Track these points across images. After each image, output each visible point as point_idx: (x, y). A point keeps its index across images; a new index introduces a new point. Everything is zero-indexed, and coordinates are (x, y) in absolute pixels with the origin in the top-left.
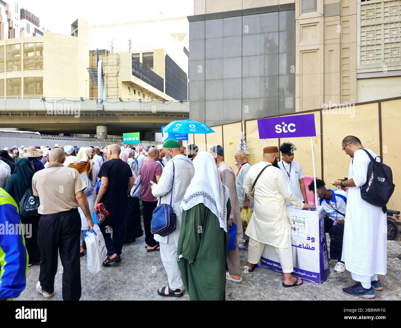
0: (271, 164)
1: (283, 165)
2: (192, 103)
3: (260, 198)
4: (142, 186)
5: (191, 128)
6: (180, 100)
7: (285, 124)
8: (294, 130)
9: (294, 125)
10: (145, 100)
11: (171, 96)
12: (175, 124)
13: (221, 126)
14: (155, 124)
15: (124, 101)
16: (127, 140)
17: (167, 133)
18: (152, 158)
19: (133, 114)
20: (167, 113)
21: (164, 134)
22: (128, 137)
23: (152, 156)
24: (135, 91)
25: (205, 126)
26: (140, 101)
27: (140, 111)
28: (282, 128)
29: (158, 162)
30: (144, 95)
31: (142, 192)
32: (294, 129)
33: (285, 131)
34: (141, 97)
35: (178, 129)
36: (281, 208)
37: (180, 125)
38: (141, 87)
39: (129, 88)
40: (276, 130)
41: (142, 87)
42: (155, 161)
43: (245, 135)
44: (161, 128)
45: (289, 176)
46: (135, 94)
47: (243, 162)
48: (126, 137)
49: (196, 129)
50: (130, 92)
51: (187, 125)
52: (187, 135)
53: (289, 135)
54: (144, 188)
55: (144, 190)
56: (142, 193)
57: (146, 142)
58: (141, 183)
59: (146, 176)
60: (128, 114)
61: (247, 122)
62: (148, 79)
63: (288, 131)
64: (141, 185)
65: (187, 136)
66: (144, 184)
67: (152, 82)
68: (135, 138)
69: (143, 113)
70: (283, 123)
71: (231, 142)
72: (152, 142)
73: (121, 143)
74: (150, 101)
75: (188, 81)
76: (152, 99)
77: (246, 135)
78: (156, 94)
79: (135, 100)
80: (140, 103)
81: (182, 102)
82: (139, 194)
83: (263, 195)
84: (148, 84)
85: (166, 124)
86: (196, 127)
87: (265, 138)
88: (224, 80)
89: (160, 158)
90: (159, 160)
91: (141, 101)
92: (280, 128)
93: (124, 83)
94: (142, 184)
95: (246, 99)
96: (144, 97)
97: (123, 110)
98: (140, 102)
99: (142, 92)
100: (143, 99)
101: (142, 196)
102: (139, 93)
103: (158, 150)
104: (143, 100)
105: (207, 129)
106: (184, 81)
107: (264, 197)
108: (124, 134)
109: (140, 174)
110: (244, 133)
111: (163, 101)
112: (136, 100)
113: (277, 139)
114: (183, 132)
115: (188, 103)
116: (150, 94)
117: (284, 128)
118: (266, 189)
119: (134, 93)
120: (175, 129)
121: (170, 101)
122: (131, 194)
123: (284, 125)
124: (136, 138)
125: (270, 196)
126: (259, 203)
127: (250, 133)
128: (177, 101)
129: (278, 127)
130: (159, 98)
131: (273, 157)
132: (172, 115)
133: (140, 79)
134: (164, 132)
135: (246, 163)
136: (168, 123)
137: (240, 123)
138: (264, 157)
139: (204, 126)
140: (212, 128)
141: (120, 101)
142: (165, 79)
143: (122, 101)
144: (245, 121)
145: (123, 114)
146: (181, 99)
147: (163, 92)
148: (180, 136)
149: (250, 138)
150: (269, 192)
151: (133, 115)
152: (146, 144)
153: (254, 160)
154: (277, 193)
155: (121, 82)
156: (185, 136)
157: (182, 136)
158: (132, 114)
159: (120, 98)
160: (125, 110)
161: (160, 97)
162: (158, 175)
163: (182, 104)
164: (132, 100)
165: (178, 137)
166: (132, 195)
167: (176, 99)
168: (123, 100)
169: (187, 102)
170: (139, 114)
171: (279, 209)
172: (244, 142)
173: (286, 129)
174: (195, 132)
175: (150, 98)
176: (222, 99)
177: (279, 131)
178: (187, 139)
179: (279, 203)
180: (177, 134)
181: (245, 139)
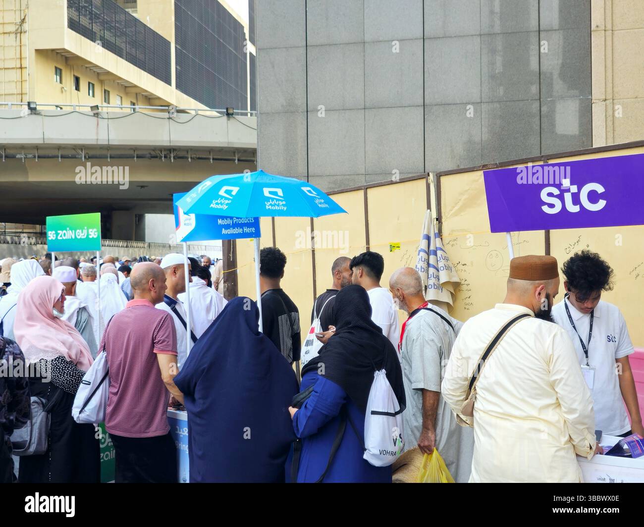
0: (532, 313)
1: (570, 317)
2: (265, 118)
3: (493, 421)
4: (110, 385)
5: (268, 199)
6: (225, 110)
7: (572, 183)
8: (602, 204)
9: (600, 189)
10: (110, 110)
11: (195, 98)
12: (218, 186)
13: (362, 193)
14: (143, 185)
15: (43, 113)
16: (59, 238)
17: (193, 216)
18: (143, 298)
19: (73, 152)
20: (183, 150)
21: (182, 217)
22: (62, 229)
23: (143, 290)
24: (77, 80)
25: (314, 194)
26: (95, 112)
27: (94, 143)
28: (561, 197)
29: (162, 306)
30: (107, 93)
31: (109, 405)
32: (601, 201)
33: (573, 209)
34: (98, 99)
35: (227, 202)
36: (557, 453)
37: (235, 190)
38: (97, 66)
39: (58, 71)
40: (544, 204)
41: (101, 68)
42: (151, 305)
43: (439, 219)
44: (172, 200)
45: (586, 352)
46: (77, 88)
48: (56, 229)
49: (284, 203)
50: (61, 82)
51: (257, 189)
52: (257, 220)
54: (116, 394)
55: (115, 399)
56: (109, 409)
57: (117, 243)
59: (122, 356)
60: (55, 153)
61: (443, 180)
63: (582, 207)
64: (106, 382)
65: (256, 223)
66: (116, 382)
67: (133, 52)
68: (85, 231)
69: (104, 152)
71: (394, 242)
72: (135, 245)
73: (35, 248)
74: (128, 111)
75: (250, 48)
76: (134, 104)
77: (443, 220)
78: (146, 91)
79: (77, 109)
80: (95, 119)
81: (232, 114)
82: (101, 415)
83: (501, 411)
84: (121, 56)
85: (187, 187)
86: (286, 197)
87: (508, 229)
88: (366, 45)
89: (168, 292)
90: (165, 299)
91: (97, 114)
92: (557, 196)
93: (44, 54)
94: (110, 380)
95: (436, 107)
96: (107, 99)
97: (41, 142)
98: (96, 115)
99: (102, 82)
100: (105, 104)
101: (110, 420)
102: (91, 86)
103: (161, 270)
104: (105, 110)
105: (320, 203)
106: (236, 49)
107: (505, 416)
108: (49, 219)
109: (104, 348)
110: (434, 215)
111: (170, 113)
112: (82, 109)
113: (541, 233)
114: (243, 213)
115: (251, 120)
116: (127, 88)
117: (568, 197)
118: (514, 392)
119: (74, 88)
120: (219, 201)
121: (193, 113)
122: (75, 412)
123: (567, 190)
124: (90, 230)
125: (525, 414)
126: (490, 436)
127: (456, 214)
128: (214, 113)
129: (550, 195)
130: (157, 102)
131: (539, 294)
132: (199, 158)
134: (181, 212)
137: (422, 183)
138: (511, 289)
139: (309, 191)
140: (336, 199)
141: (29, 112)
142: (176, 43)
143: (35, 114)
144: (439, 176)
145: (42, 153)
146: (229, 106)
147: (169, 83)
148: (235, 225)
149: (453, 231)
150: (523, 400)
151: (74, 157)
152: (116, 249)
153: (468, 301)
154: (548, 406)
155: (34, 52)
156: (248, 225)
157: (241, 226)
158: (70, 153)
159: (29, 103)
160: (46, 142)
161: (159, 98)
162: (163, 351)
163: (232, 121)
164: (69, 109)
165: (227, 227)
166: (78, 417)
167: (211, 105)
168: (38, 108)
169: (246, 114)
170: (91, 153)
171: (553, 457)
172: (436, 243)
173: (576, 199)
174: (282, 210)
175: (127, 103)
176: (362, 107)
177: (552, 206)
178: (257, 234)
179: (553, 437)
180: (223, 218)
181: (439, 234)
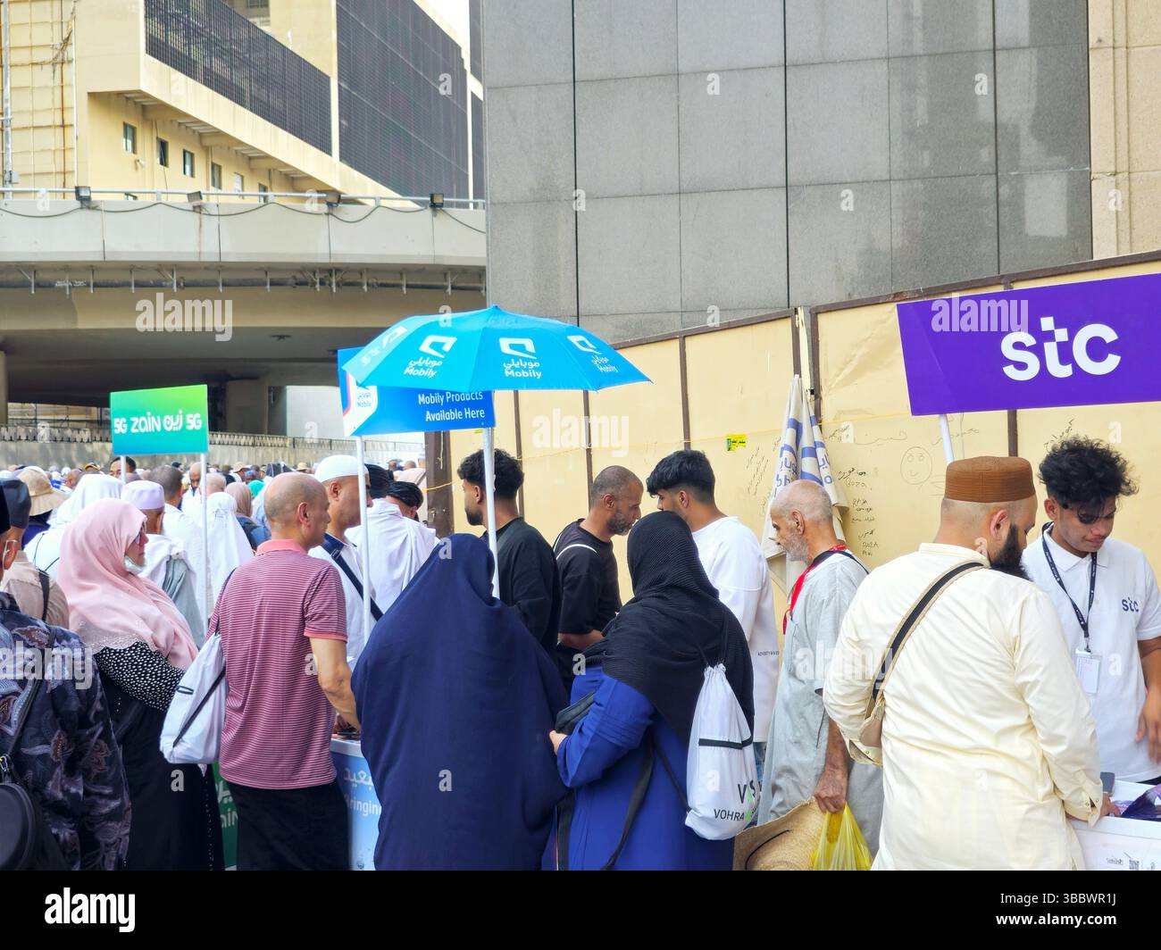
0: (985, 560)
1: (1052, 564)
2: (500, 212)
3: (916, 755)
4: (228, 694)
5: (508, 358)
6: (429, 199)
8: (1112, 362)
9: (1109, 334)
10: (222, 200)
11: (375, 177)
12: (418, 336)
13: (675, 344)
14: (281, 335)
15: (103, 207)
16: (134, 430)
17: (373, 390)
18: (287, 537)
19: (157, 276)
20: (354, 271)
21: (354, 391)
22: (138, 415)
23: (287, 523)
24: (163, 146)
25: (591, 348)
26: (196, 203)
27: (194, 259)
28: (1038, 350)
30: (216, 170)
31: (227, 731)
32: (1111, 357)
33: (1061, 371)
34: (200, 181)
35: (434, 364)
37: (449, 342)
39: (130, 132)
41: (206, 125)
42: (301, 550)
43: (816, 392)
44: (335, 360)
45: (1085, 627)
46: (164, 162)
47: (811, 549)
48: (128, 414)
49: (537, 364)
50: (134, 151)
51: (489, 339)
52: (488, 396)
53: (1081, 390)
55: (239, 719)
56: (228, 738)
57: (236, 439)
58: (223, 684)
59: (249, 641)
60: (124, 277)
61: (823, 320)
62: (240, 79)
63: (1076, 368)
65: (486, 402)
67: (263, 94)
68: (180, 418)
69: (212, 276)
70: (1047, 323)
71: (735, 432)
72: (268, 441)
73: (89, 448)
74: (256, 201)
76: (265, 189)
77: (823, 393)
78: (287, 166)
79: (164, 199)
80: (196, 216)
81: (441, 205)
82: (213, 748)
83: (928, 737)
84: (241, 103)
85: (363, 337)
86: (540, 353)
87: (942, 409)
88: (682, 78)
89: (330, 531)
91: (200, 207)
93: (102, 100)
94: (227, 684)
95: (809, 190)
96: (216, 181)
97: (99, 258)
98: (198, 209)
99: (207, 150)
100: (213, 190)
101: (227, 758)
102: (188, 157)
103: (319, 488)
104: (213, 200)
105: (603, 365)
107: (937, 748)
108: (115, 397)
109: (217, 628)
110: (807, 384)
111: (330, 204)
112: (172, 199)
113: (1002, 415)
114: (465, 387)
115: (475, 215)
116: (252, 161)
117: (1051, 349)
118: (950, 701)
119: (158, 160)
120: (420, 363)
121: (371, 203)
123: (1050, 336)
124: (189, 416)
125: (971, 744)
127: (847, 382)
128: (408, 204)
129: (1019, 346)
130: (306, 185)
131: (998, 526)
132: (383, 285)
133: (195, 78)
134: (352, 382)
135: (830, 553)
136: (377, 331)
137: (784, 327)
138: (947, 518)
139: (582, 343)
140: (631, 356)
141: (77, 204)
142: (340, 78)
143: (89, 208)
144: (814, 314)
145: (100, 277)
146: (434, 192)
147: (328, 151)
148: (450, 405)
150: (967, 719)
151: (158, 285)
152: (235, 449)
153: (869, 539)
154: (1013, 729)
155: (85, 97)
156: (473, 405)
157: (460, 406)
158: (151, 277)
159: (78, 190)
160: (110, 258)
161: (309, 178)
162: (320, 633)
163: (441, 217)
164: (149, 199)
165: (435, 408)
166: (172, 753)
167: (403, 189)
168: (94, 197)
169: (466, 206)
170: (189, 277)
171: (1024, 820)
173: (1065, 354)
174: (534, 378)
175: (252, 189)
176: (676, 190)
178: (489, 421)
179: (1022, 786)
180: (427, 392)
181: (817, 418)
